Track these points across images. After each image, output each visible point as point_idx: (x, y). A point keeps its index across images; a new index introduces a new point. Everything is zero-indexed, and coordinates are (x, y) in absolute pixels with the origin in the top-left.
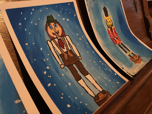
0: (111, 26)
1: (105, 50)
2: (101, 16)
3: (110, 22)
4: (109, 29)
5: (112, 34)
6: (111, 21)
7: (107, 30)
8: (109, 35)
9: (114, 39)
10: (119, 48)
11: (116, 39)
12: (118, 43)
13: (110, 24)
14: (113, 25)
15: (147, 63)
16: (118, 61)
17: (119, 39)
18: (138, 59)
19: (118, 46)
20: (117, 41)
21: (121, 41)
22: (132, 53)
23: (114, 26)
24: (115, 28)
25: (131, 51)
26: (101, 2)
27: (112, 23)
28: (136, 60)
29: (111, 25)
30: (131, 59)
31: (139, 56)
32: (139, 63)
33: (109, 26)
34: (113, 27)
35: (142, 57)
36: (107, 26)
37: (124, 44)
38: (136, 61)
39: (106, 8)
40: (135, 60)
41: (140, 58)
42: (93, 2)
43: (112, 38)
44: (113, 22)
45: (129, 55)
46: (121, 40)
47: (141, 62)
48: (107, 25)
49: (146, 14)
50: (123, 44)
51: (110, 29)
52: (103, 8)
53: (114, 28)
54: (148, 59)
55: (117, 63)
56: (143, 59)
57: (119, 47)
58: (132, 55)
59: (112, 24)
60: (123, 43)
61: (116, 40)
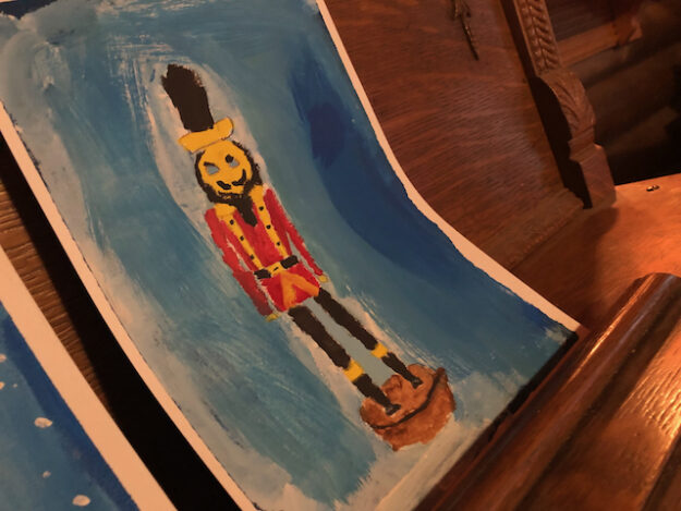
0: (238, 190)
1: (167, 378)
2: (145, 134)
3: (229, 159)
4: (225, 212)
5: (245, 244)
6: (238, 154)
7: (198, 219)
8: (218, 255)
9: (263, 274)
10: (297, 331)
11: (281, 269)
12: (289, 295)
13: (230, 174)
14: (257, 180)
15: (488, 422)
16: (254, 454)
17: (305, 263)
18: (422, 399)
19: (290, 318)
20: (291, 284)
21: (320, 280)
22: (391, 360)
23: (267, 186)
24: (278, 197)
25: (387, 343)
26: (136, 41)
27: (254, 167)
28: (408, 417)
29: (238, 177)
30: (365, 415)
31: (439, 377)
32: (427, 436)
33: (218, 189)
34: (257, 195)
35: (462, 375)
36: (203, 196)
37: (344, 293)
38: (401, 426)
39: (189, 74)
40: (401, 411)
41: (440, 391)
42: (57, 49)
43: (247, 268)
44: (259, 159)
45: (364, 383)
46: (320, 273)
47: (439, 423)
48: (208, 189)
49: (542, 64)
50: (335, 296)
51: (232, 209)
52: (158, 80)
53: (269, 197)
54: (501, 387)
55: (237, 474)
56: (460, 397)
57: (294, 326)
58: (381, 376)
59: (249, 175)
60: (331, 288)
61: (278, 277)
